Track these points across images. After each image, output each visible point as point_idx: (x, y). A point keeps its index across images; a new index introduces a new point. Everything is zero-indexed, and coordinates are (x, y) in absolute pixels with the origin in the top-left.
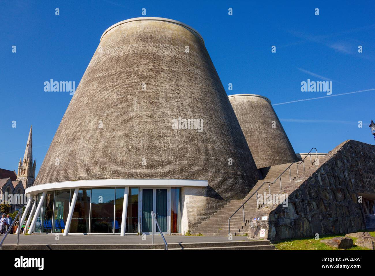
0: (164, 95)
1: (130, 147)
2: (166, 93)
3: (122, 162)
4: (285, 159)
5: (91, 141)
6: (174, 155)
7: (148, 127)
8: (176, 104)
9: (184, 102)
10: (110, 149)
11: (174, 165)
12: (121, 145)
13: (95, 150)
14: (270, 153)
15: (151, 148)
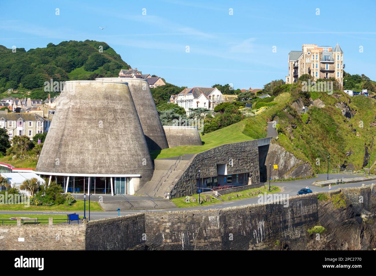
0: (121, 133)
1: (111, 160)
2: (121, 132)
3: (108, 166)
4: (156, 135)
5: (92, 155)
6: (127, 163)
7: (117, 150)
8: (125, 138)
9: (129, 137)
10: (102, 160)
11: (128, 168)
12: (107, 159)
13: (95, 160)
14: (147, 131)
15: (119, 160)
